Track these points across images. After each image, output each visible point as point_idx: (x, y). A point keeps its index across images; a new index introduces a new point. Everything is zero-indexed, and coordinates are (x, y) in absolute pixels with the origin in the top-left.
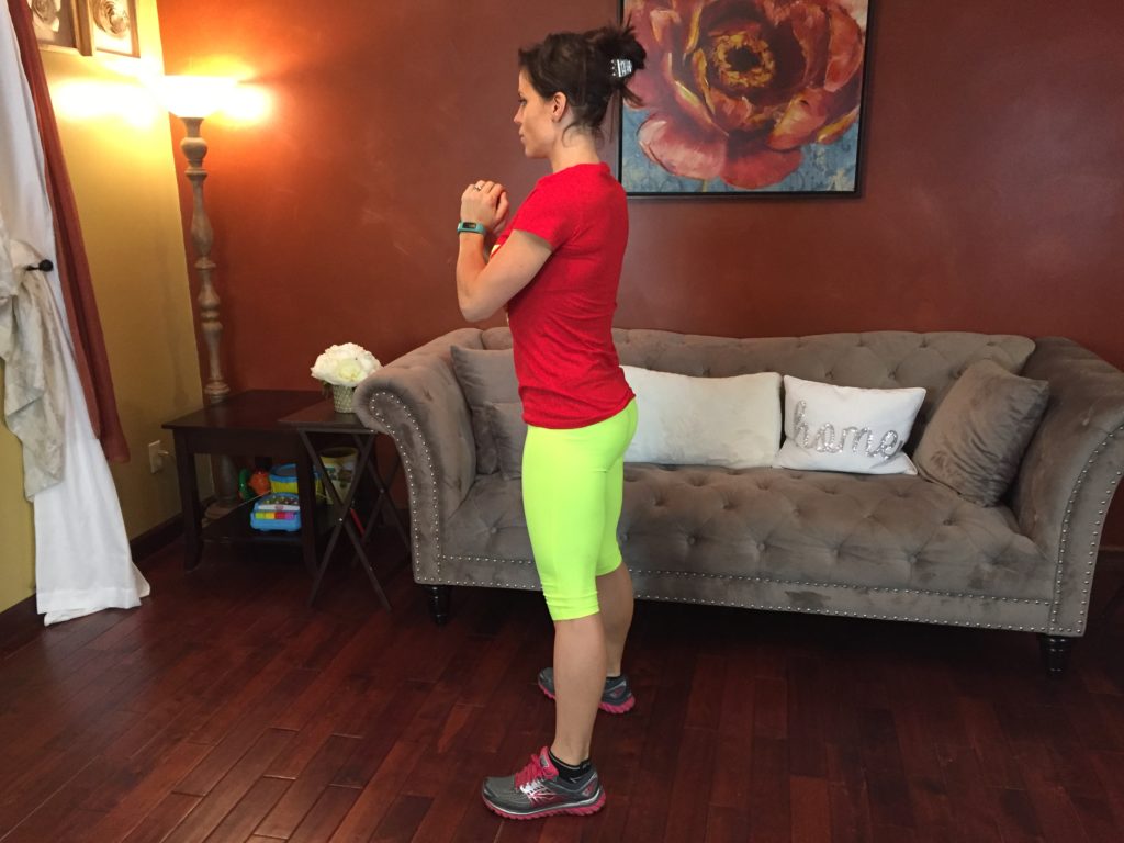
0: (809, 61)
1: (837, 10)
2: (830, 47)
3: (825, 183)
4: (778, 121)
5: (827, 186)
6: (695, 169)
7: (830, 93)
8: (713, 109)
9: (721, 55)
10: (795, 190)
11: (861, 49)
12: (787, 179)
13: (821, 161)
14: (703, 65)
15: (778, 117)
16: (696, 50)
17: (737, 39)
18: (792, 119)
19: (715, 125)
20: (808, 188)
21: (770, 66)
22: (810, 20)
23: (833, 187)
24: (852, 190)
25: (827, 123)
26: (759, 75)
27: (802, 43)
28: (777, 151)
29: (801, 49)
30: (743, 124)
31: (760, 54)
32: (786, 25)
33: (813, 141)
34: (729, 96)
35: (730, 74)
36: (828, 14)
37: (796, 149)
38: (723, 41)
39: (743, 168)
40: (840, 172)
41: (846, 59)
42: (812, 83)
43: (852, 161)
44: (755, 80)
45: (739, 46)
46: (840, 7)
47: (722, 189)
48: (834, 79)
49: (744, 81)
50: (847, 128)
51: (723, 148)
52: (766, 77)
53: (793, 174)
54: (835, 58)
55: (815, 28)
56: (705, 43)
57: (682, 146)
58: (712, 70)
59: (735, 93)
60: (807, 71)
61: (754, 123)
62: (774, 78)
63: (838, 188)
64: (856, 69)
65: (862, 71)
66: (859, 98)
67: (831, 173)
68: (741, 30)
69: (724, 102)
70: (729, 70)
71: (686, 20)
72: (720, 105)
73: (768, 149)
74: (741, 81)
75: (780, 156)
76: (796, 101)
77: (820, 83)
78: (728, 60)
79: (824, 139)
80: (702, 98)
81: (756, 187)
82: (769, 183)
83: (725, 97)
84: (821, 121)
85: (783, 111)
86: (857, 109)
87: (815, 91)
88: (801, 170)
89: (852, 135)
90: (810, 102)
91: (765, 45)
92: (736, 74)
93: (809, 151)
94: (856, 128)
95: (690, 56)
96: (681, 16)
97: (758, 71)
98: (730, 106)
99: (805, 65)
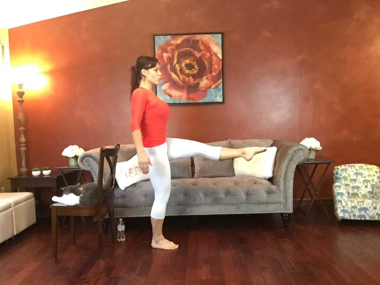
0: (207, 67)
1: (214, 54)
2: (212, 63)
3: (214, 100)
4: (200, 83)
5: (215, 101)
6: (178, 97)
7: (214, 76)
8: (182, 80)
9: (183, 65)
10: (207, 102)
11: (221, 64)
12: (204, 99)
13: (213, 94)
14: (178, 68)
15: (200, 82)
16: (177, 64)
17: (187, 61)
18: (204, 82)
19: (183, 85)
20: (210, 101)
21: (197, 68)
22: (207, 56)
23: (217, 100)
24: (222, 101)
25: (213, 84)
26: (194, 71)
27: (205, 62)
28: (201, 91)
29: (205, 64)
30: (191, 84)
31: (194, 65)
32: (200, 58)
33: (210, 88)
34: (187, 76)
35: (186, 70)
36: (211, 55)
37: (206, 90)
38: (184, 62)
39: (191, 96)
40: (218, 97)
41: (217, 67)
42: (209, 73)
43: (221, 93)
44: (193, 72)
45: (188, 63)
46: (214, 53)
47: (186, 102)
48: (215, 72)
49: (190, 72)
50: (219, 85)
51: (186, 91)
52: (196, 71)
53: (206, 97)
54: (214, 66)
55: (208, 58)
56: (179, 62)
57: (174, 90)
58: (181, 70)
59: (188, 75)
60: (207, 70)
61: (194, 83)
62: (199, 72)
63: (218, 101)
64: (220, 69)
65: (221, 70)
66: (222, 77)
67: (216, 97)
68: (189, 59)
69: (185, 78)
70: (186, 69)
71: (173, 55)
72: (184, 79)
73: (198, 90)
74: (189, 72)
75: (201, 92)
76: (204, 78)
77: (211, 73)
78: (185, 67)
79: (214, 88)
80: (179, 77)
81: (196, 101)
82: (199, 100)
83: (185, 77)
84: (212, 83)
85: (202, 80)
86: (221, 80)
87: (210, 75)
88: (208, 96)
89: (221, 87)
90: (208, 78)
91: (195, 63)
92: (188, 71)
93: (209, 91)
94: (221, 84)
95: (175, 66)
96: (171, 55)
97: (194, 70)
98: (187, 79)
99: (206, 68)
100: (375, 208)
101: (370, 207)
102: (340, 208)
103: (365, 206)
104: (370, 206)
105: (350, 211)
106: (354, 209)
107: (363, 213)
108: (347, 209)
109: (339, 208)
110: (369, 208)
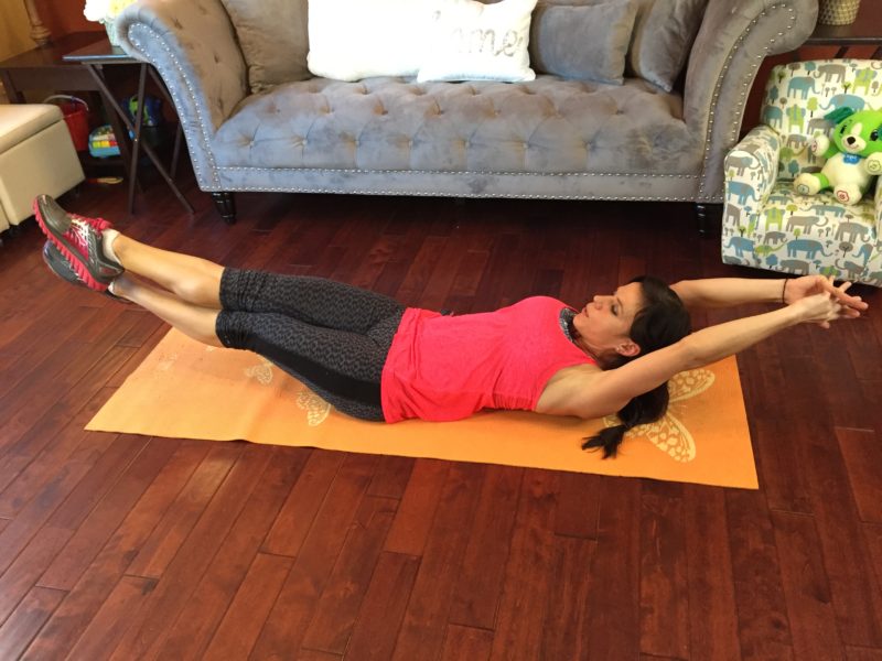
100: (846, 247)
101: (829, 242)
102: (729, 233)
103: (814, 235)
104: (831, 238)
105: (759, 243)
106: (775, 242)
107: (801, 256)
108: (752, 239)
109: (727, 229)
110: (824, 244)
